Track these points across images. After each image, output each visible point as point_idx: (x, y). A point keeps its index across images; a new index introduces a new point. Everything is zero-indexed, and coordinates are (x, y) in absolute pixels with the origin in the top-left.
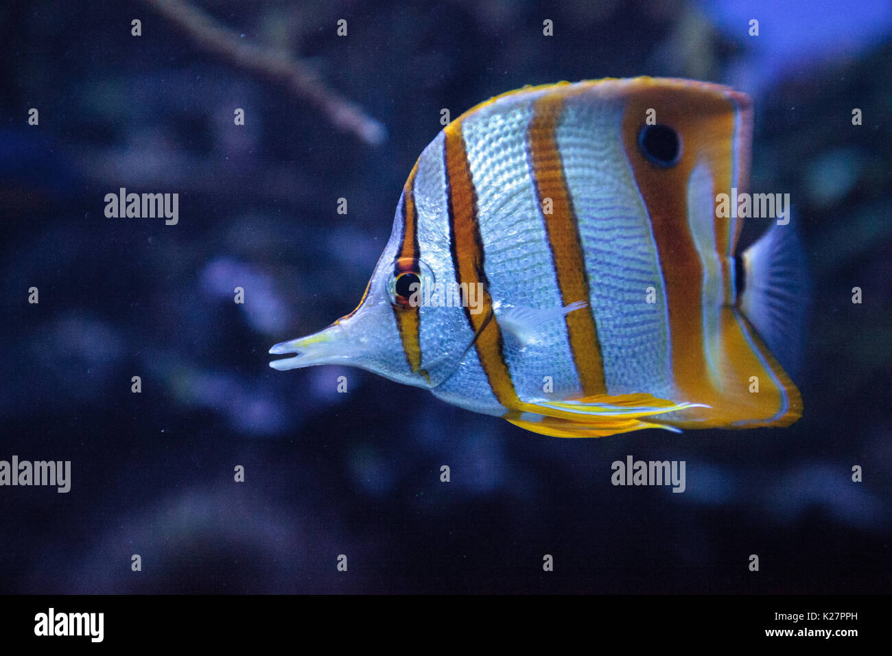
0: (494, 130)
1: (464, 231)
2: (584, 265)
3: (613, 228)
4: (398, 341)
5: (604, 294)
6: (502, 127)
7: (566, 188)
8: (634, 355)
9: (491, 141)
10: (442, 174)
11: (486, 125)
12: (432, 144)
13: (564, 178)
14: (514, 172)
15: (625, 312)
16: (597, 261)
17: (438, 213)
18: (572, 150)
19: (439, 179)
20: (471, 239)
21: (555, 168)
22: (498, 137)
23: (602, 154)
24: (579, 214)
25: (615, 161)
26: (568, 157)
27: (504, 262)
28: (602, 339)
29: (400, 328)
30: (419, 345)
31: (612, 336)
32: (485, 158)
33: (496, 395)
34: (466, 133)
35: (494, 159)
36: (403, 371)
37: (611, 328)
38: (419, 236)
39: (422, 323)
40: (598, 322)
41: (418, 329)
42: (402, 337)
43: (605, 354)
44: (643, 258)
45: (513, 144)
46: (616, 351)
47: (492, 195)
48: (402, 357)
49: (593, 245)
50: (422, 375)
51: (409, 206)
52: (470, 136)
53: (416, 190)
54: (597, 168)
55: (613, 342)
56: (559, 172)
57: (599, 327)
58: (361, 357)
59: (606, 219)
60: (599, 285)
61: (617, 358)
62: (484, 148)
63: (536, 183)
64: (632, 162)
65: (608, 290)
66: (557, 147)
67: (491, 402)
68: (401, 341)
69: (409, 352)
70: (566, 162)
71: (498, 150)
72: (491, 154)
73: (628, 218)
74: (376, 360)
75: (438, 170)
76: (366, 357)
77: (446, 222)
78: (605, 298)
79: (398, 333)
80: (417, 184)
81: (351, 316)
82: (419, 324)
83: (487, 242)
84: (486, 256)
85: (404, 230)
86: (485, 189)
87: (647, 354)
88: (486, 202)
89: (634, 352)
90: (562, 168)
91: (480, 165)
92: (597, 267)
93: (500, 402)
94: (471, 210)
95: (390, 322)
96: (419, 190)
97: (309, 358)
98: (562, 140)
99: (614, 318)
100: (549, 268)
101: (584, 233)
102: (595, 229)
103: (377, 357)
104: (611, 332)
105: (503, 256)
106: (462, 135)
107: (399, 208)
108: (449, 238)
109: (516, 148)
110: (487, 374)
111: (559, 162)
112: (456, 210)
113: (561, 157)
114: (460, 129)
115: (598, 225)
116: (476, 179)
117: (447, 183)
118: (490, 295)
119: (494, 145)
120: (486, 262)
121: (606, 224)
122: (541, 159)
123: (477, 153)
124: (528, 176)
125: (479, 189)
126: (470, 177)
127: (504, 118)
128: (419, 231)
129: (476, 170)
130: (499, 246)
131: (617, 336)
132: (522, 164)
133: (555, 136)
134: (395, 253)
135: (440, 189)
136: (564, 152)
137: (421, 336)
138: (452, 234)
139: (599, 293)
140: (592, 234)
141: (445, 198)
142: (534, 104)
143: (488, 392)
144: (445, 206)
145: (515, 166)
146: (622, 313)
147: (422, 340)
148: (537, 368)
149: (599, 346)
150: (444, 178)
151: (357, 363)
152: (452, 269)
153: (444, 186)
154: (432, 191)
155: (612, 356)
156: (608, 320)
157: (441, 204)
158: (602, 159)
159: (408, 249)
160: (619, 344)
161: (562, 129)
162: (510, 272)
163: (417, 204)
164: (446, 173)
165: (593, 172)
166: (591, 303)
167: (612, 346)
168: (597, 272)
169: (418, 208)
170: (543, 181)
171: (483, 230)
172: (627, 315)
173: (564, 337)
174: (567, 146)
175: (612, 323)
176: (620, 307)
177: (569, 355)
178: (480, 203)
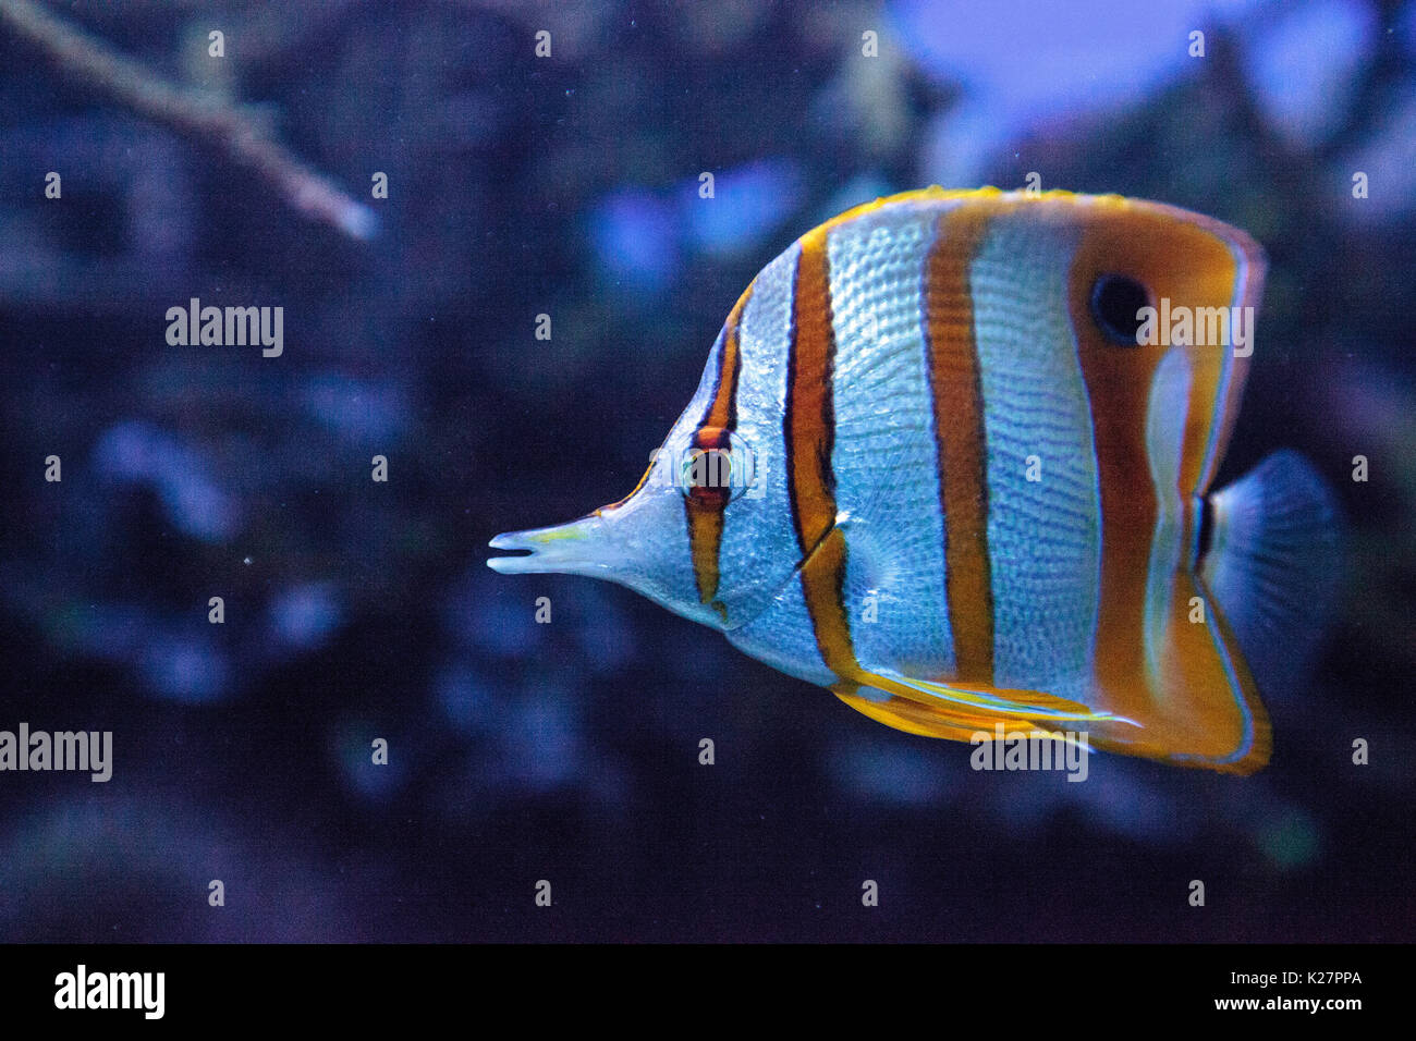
0: (876, 250)
1: (807, 399)
2: (984, 475)
3: (1037, 426)
4: (686, 552)
5: (1010, 523)
6: (890, 247)
7: (973, 354)
8: (1042, 622)
9: (868, 267)
10: (787, 307)
11: (865, 242)
12: (779, 260)
13: (972, 339)
14: (897, 319)
15: (1037, 554)
16: (1006, 472)
17: (772, 366)
18: (990, 297)
19: (781, 314)
20: (816, 412)
21: (960, 321)
22: (880, 263)
23: (1034, 310)
24: (987, 395)
25: (1054, 323)
26: (984, 307)
27: (863, 452)
28: (997, 591)
29: (691, 534)
30: (716, 562)
31: (1013, 588)
32: (856, 292)
33: (824, 653)
34: (833, 249)
35: (871, 295)
36: (687, 599)
37: (1013, 576)
38: (739, 396)
39: (727, 530)
40: (994, 564)
41: (718, 538)
42: (692, 547)
43: (998, 613)
44: (1075, 477)
45: (901, 275)
46: (1015, 611)
47: (859, 348)
48: (690, 578)
49: (1003, 446)
50: (716, 609)
51: (730, 350)
52: (838, 256)
53: (744, 326)
54: (1025, 332)
55: (1012, 598)
56: (967, 329)
57: (995, 571)
58: (626, 569)
59: (1029, 410)
60: (1003, 507)
61: (1015, 622)
62: (857, 276)
63: (928, 339)
64: (1078, 328)
65: (1016, 518)
66: (968, 289)
67: (813, 662)
68: (689, 553)
69: (701, 570)
70: (978, 315)
71: (878, 282)
72: (867, 287)
73: (1062, 414)
74: (650, 577)
75: (782, 300)
76: (635, 569)
77: (782, 381)
78: (1010, 529)
79: (687, 540)
80: (745, 318)
81: (621, 505)
82: (721, 531)
83: (841, 419)
84: (837, 441)
85: (717, 385)
86: (850, 338)
87: (1062, 624)
88: (849, 358)
89: (1042, 616)
90: (972, 322)
91: (847, 302)
92: (1004, 481)
93: (827, 665)
94: (823, 366)
95: (677, 521)
96: (749, 327)
97: (548, 561)
98: (977, 281)
99: (1019, 562)
100: (930, 472)
101: (991, 426)
102: (1009, 422)
103: (651, 573)
104: (1012, 581)
105: (863, 444)
106: (826, 252)
107: (715, 350)
108: (783, 405)
109: (907, 283)
110: (814, 620)
111: (967, 314)
112: (800, 364)
113: (971, 306)
114: (824, 243)
115: (1014, 417)
116: (837, 322)
117: (792, 321)
118: (834, 500)
119: (872, 273)
120: (836, 450)
121: (1027, 419)
122: (942, 305)
123: (846, 282)
124: (917, 329)
125: (840, 337)
126: (830, 317)
127: (894, 234)
128: (739, 389)
129: (840, 309)
130: (858, 428)
131: (1020, 590)
132: (911, 308)
133: (968, 272)
134: (699, 419)
135: (780, 329)
136: (977, 298)
137: (722, 549)
138: (789, 400)
139: (1001, 520)
140: (1004, 429)
141: (786, 344)
142: (940, 218)
143: (811, 647)
144: (785, 357)
145: (901, 311)
146: (1032, 556)
147: (722, 556)
148: (892, 621)
149: (990, 601)
150: (789, 313)
151: (618, 577)
152: (782, 455)
153: (788, 327)
154: (769, 331)
155: (1008, 618)
156: (1010, 563)
157: (779, 352)
158: (1034, 318)
159: (720, 416)
160: (1022, 602)
161: (979, 264)
162: (870, 469)
163: (742, 349)
164: (794, 308)
165: (1018, 336)
166: (988, 533)
167: (1010, 604)
168: (1004, 487)
169: (743, 354)
170: (939, 338)
171: (838, 400)
172: (1037, 560)
173: (939, 579)
174: (984, 290)
175: (1015, 568)
176: (1032, 548)
177: (943, 609)
178: (838, 359)
